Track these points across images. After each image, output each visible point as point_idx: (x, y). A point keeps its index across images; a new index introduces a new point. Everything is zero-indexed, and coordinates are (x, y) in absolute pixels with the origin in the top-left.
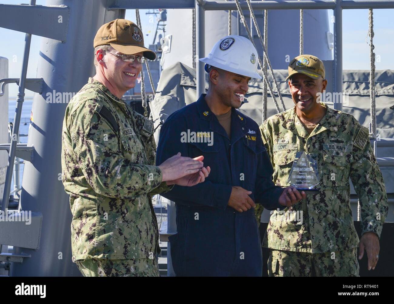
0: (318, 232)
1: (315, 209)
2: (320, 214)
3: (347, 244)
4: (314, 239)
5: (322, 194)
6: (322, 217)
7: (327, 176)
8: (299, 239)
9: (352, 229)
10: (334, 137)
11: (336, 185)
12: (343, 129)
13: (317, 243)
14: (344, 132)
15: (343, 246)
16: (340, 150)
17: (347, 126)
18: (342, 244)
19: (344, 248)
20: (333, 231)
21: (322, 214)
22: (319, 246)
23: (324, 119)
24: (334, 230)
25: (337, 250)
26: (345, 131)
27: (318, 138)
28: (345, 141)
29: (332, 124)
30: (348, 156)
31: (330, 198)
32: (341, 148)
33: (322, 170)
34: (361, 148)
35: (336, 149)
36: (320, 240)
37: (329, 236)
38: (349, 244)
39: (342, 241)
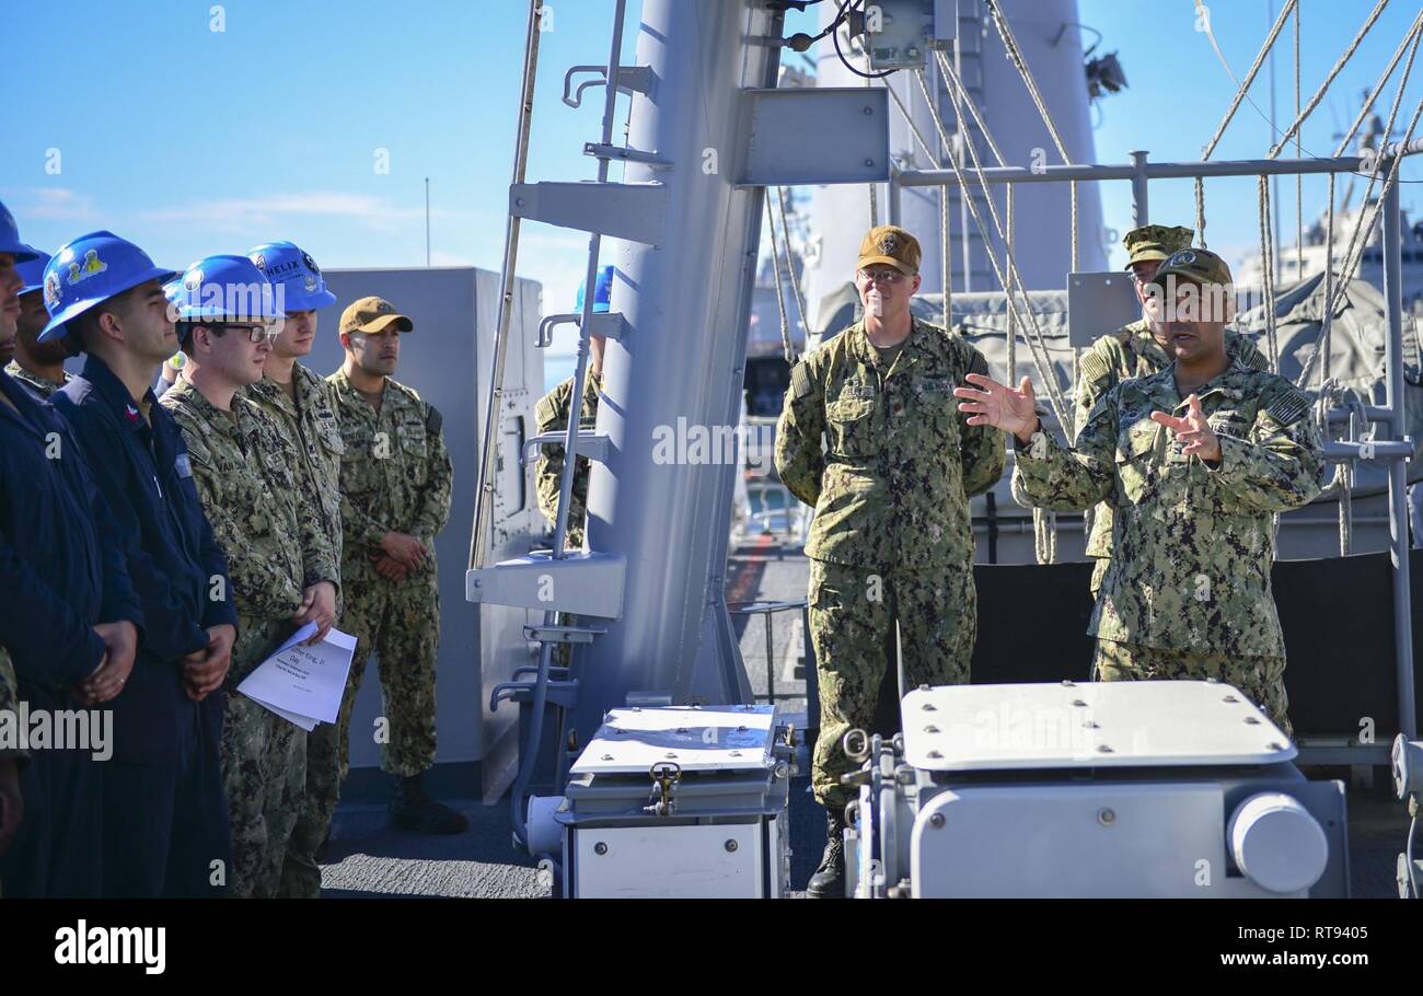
0: (1168, 605)
1: (1169, 556)
2: (1178, 567)
3: (1234, 642)
4: (1157, 617)
5: (1189, 527)
6: (1182, 574)
7: (1201, 487)
9: (1253, 615)
10: (1228, 409)
12: (1250, 394)
13: (1163, 627)
15: (1224, 645)
16: (1236, 435)
17: (1260, 390)
18: (1221, 639)
19: (1225, 650)
20: (1205, 610)
21: (1182, 569)
22: (1168, 634)
26: (1253, 399)
29: (1231, 384)
31: (1206, 538)
33: (1194, 475)
36: (1171, 621)
37: (1192, 618)
38: (1240, 645)
39: (1222, 635)
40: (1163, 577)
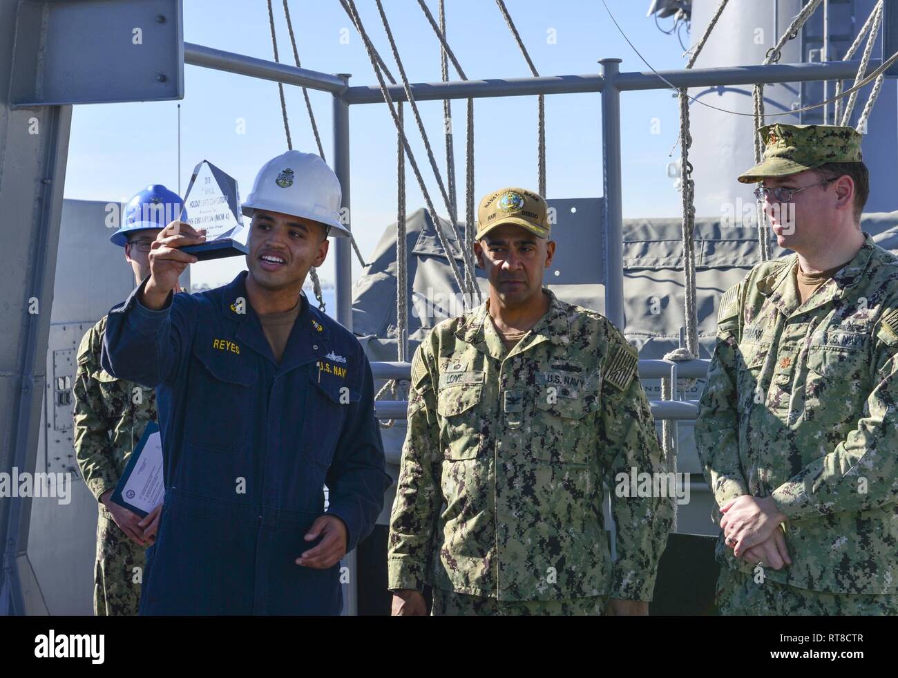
0: (515, 557)
1: (511, 508)
2: (521, 519)
3: (579, 585)
4: (503, 570)
5: (529, 478)
6: (525, 525)
7: (539, 438)
8: (485, 570)
9: (594, 556)
10: (561, 358)
11: (561, 459)
12: (581, 343)
13: (511, 579)
14: (583, 350)
15: (570, 590)
16: (572, 385)
17: (590, 338)
18: (567, 584)
19: (571, 594)
20: (549, 558)
21: (525, 521)
22: (515, 586)
23: (542, 321)
24: (551, 553)
25: (556, 598)
26: (585, 348)
27: (528, 360)
28: (584, 369)
29: (557, 330)
30: (589, 399)
31: (546, 488)
32: (574, 383)
33: (531, 426)
34: (620, 388)
35: (563, 383)
36: (517, 573)
37: (538, 567)
38: (585, 587)
39: (568, 580)
40: (506, 529)
